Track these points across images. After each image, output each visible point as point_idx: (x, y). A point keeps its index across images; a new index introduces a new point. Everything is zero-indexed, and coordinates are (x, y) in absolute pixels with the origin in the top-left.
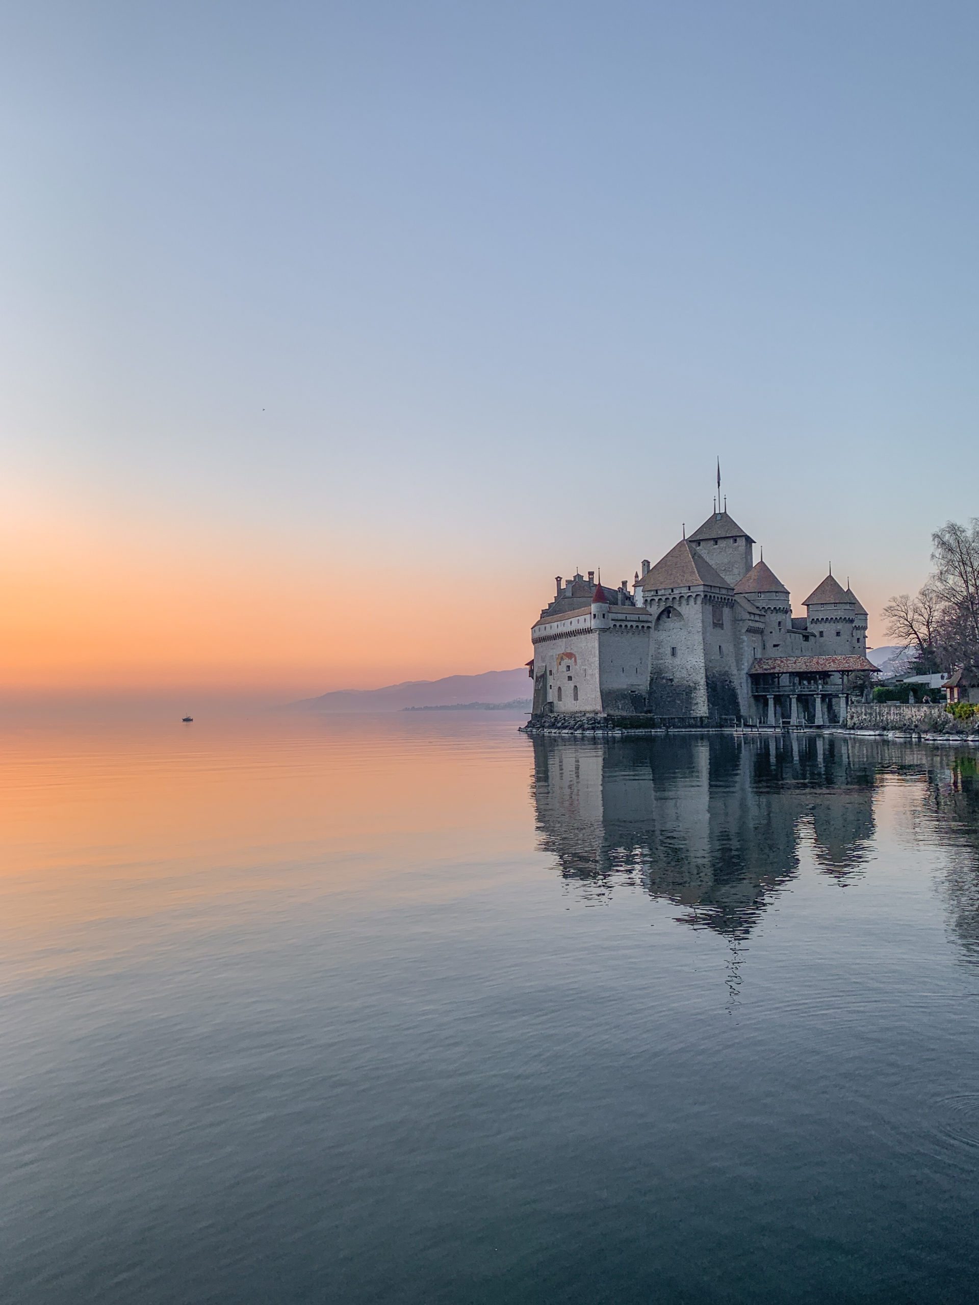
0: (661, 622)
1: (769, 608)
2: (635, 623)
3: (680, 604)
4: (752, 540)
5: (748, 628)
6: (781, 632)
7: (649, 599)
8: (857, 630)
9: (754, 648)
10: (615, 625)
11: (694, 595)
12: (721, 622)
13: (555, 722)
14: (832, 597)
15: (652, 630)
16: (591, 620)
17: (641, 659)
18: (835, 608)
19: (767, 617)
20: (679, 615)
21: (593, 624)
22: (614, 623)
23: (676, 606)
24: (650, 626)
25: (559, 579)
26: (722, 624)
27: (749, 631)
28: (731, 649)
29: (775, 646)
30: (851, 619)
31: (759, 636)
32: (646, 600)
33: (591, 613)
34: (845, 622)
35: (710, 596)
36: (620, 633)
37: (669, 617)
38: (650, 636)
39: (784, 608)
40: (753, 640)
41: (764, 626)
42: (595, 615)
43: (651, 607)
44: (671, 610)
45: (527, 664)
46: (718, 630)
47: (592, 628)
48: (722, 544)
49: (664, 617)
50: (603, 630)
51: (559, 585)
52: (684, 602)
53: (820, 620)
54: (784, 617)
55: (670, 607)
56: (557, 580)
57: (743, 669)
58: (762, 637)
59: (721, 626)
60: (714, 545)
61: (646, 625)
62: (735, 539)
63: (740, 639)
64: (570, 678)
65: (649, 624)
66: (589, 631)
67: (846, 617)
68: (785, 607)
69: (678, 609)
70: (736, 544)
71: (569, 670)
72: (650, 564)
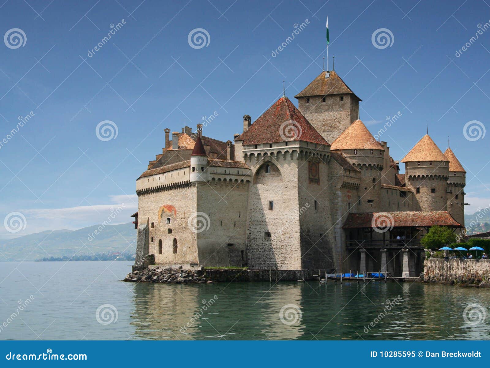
0: (260, 176)
1: (365, 165)
2: (234, 176)
3: (278, 160)
4: (358, 98)
5: (343, 184)
6: (376, 188)
7: (249, 154)
8: (455, 187)
9: (349, 203)
10: (213, 179)
11: (291, 151)
12: (317, 178)
13: (152, 275)
14: (428, 155)
15: (251, 184)
16: (190, 173)
17: (239, 212)
18: (431, 166)
19: (362, 173)
20: (277, 170)
21: (193, 177)
22: (212, 176)
23: (274, 161)
24: (249, 180)
25: (167, 131)
26: (319, 180)
27: (344, 186)
28: (327, 204)
29: (369, 201)
30: (445, 176)
31: (355, 192)
32: (246, 155)
33: (190, 167)
34: (439, 179)
35: (306, 152)
36: (219, 186)
37: (267, 172)
38: (249, 189)
39: (378, 165)
40: (348, 195)
41: (359, 182)
42: (194, 168)
43: (250, 161)
44: (270, 164)
45: (132, 216)
46: (315, 186)
47: (190, 181)
48: (329, 101)
49: (263, 171)
50: (200, 184)
51: (167, 137)
52: (281, 158)
53: (417, 177)
54: (379, 174)
55: (268, 161)
56: (166, 132)
57: (338, 224)
58: (357, 192)
59: (317, 181)
60: (322, 102)
61: (245, 179)
62: (341, 97)
63: (335, 194)
64: (170, 231)
65: (249, 179)
66: (187, 185)
67: (441, 175)
68: (380, 164)
69: (276, 163)
70: (342, 102)
71: (170, 223)
72: (251, 119)
